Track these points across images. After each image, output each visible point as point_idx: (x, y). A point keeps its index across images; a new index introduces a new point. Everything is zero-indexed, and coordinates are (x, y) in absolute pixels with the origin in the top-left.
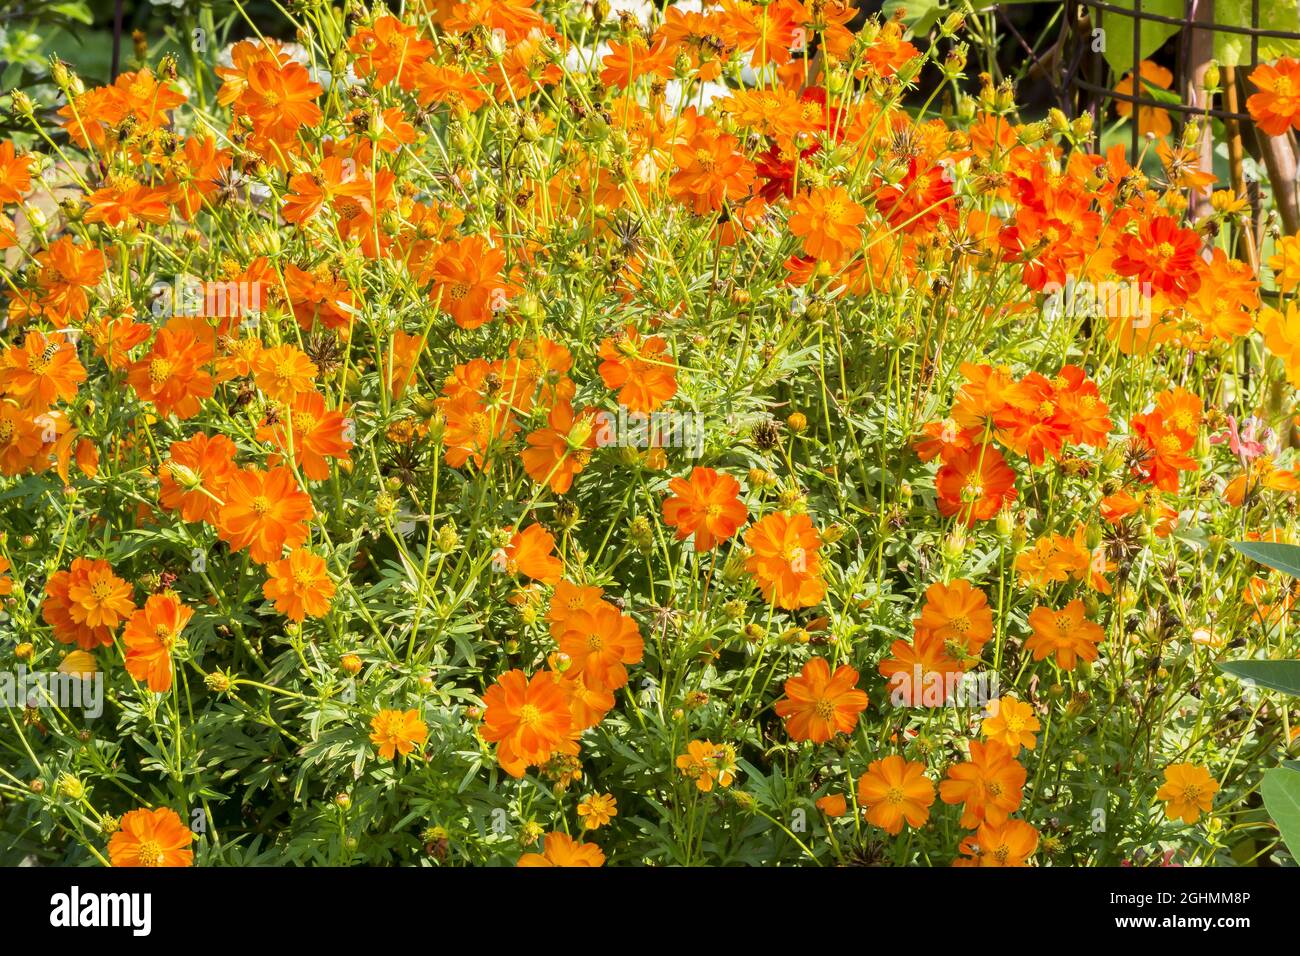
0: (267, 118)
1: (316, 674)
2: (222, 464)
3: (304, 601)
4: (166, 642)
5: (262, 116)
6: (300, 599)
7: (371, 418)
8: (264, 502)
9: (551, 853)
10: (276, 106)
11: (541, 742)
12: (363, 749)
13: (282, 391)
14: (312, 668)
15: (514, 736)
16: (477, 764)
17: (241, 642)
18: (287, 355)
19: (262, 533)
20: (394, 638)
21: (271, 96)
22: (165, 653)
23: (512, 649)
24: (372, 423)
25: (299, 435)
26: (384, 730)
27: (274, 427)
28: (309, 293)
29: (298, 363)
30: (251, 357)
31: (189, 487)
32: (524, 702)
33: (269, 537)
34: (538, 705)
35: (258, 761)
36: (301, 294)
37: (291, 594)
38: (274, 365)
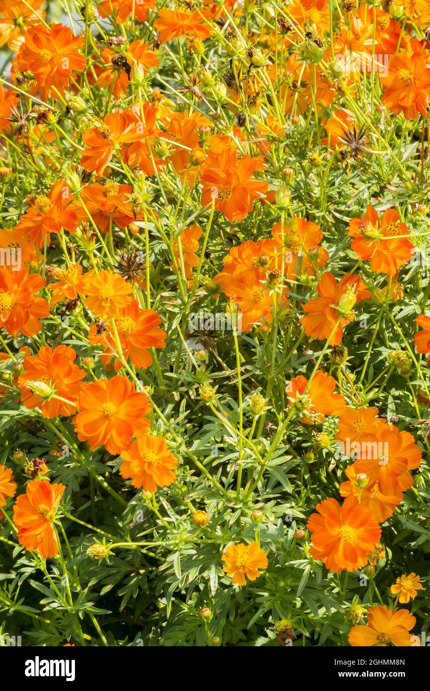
0: (44, 70)
1: (169, 523)
2: (67, 368)
3: (155, 477)
4: (48, 517)
5: (41, 70)
6: (151, 476)
7: (175, 306)
8: (110, 407)
9: (373, 623)
10: (51, 61)
11: (358, 552)
12: (213, 568)
13: (107, 309)
14: (166, 519)
15: (337, 551)
16: (307, 568)
17: (95, 479)
18: (105, 280)
19: (114, 432)
20: (224, 479)
21: (46, 53)
22: (49, 526)
23: (310, 459)
24: (176, 310)
25: (123, 335)
26: (234, 563)
27: (104, 334)
28: (103, 205)
29: (116, 285)
30: (75, 282)
31: (47, 398)
32: (340, 524)
33: (119, 434)
34: (351, 524)
35: (127, 576)
36: (97, 207)
37: (143, 472)
38: (97, 290)
